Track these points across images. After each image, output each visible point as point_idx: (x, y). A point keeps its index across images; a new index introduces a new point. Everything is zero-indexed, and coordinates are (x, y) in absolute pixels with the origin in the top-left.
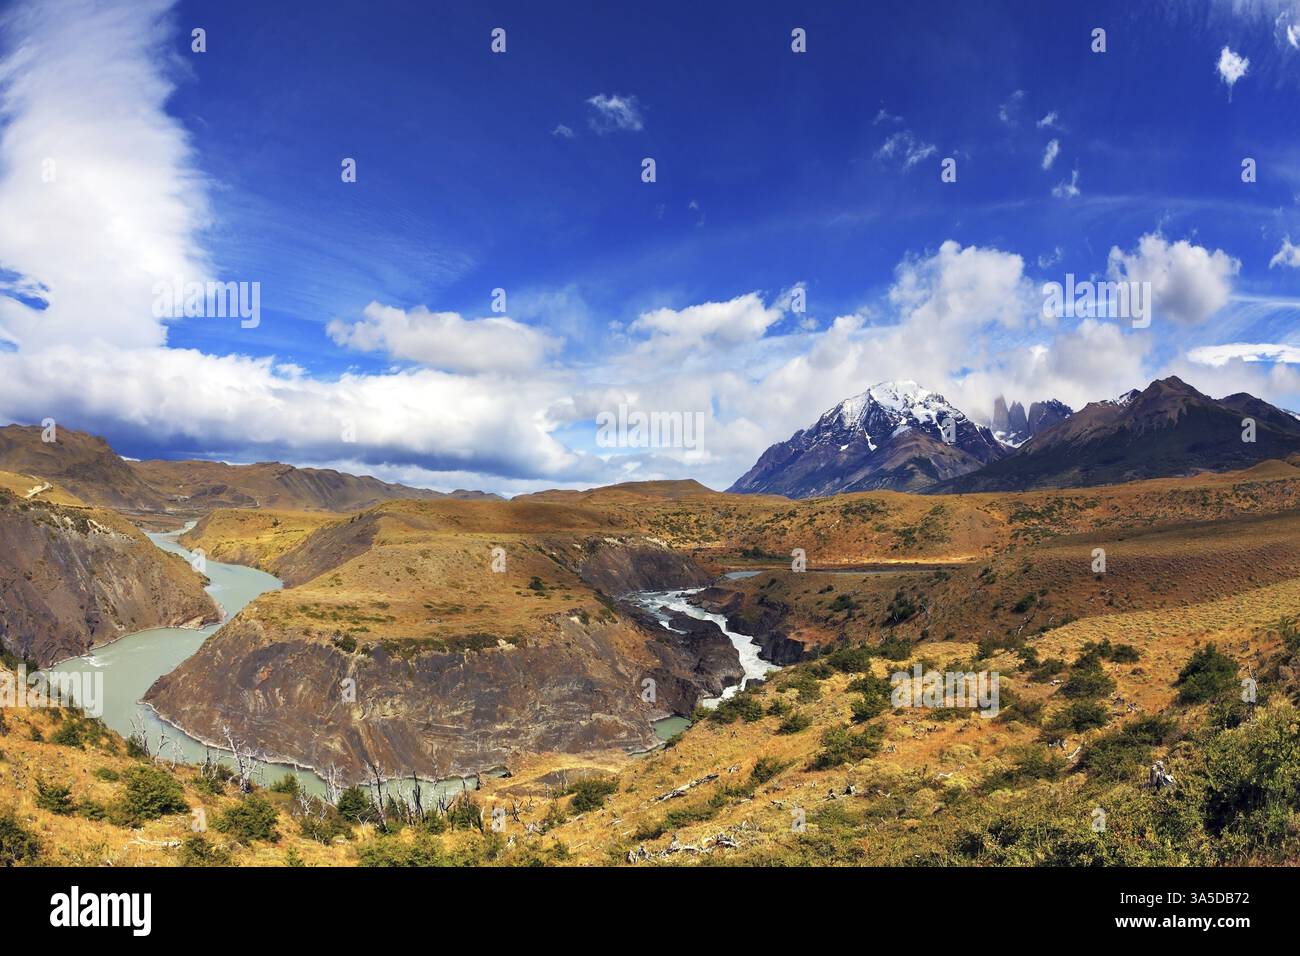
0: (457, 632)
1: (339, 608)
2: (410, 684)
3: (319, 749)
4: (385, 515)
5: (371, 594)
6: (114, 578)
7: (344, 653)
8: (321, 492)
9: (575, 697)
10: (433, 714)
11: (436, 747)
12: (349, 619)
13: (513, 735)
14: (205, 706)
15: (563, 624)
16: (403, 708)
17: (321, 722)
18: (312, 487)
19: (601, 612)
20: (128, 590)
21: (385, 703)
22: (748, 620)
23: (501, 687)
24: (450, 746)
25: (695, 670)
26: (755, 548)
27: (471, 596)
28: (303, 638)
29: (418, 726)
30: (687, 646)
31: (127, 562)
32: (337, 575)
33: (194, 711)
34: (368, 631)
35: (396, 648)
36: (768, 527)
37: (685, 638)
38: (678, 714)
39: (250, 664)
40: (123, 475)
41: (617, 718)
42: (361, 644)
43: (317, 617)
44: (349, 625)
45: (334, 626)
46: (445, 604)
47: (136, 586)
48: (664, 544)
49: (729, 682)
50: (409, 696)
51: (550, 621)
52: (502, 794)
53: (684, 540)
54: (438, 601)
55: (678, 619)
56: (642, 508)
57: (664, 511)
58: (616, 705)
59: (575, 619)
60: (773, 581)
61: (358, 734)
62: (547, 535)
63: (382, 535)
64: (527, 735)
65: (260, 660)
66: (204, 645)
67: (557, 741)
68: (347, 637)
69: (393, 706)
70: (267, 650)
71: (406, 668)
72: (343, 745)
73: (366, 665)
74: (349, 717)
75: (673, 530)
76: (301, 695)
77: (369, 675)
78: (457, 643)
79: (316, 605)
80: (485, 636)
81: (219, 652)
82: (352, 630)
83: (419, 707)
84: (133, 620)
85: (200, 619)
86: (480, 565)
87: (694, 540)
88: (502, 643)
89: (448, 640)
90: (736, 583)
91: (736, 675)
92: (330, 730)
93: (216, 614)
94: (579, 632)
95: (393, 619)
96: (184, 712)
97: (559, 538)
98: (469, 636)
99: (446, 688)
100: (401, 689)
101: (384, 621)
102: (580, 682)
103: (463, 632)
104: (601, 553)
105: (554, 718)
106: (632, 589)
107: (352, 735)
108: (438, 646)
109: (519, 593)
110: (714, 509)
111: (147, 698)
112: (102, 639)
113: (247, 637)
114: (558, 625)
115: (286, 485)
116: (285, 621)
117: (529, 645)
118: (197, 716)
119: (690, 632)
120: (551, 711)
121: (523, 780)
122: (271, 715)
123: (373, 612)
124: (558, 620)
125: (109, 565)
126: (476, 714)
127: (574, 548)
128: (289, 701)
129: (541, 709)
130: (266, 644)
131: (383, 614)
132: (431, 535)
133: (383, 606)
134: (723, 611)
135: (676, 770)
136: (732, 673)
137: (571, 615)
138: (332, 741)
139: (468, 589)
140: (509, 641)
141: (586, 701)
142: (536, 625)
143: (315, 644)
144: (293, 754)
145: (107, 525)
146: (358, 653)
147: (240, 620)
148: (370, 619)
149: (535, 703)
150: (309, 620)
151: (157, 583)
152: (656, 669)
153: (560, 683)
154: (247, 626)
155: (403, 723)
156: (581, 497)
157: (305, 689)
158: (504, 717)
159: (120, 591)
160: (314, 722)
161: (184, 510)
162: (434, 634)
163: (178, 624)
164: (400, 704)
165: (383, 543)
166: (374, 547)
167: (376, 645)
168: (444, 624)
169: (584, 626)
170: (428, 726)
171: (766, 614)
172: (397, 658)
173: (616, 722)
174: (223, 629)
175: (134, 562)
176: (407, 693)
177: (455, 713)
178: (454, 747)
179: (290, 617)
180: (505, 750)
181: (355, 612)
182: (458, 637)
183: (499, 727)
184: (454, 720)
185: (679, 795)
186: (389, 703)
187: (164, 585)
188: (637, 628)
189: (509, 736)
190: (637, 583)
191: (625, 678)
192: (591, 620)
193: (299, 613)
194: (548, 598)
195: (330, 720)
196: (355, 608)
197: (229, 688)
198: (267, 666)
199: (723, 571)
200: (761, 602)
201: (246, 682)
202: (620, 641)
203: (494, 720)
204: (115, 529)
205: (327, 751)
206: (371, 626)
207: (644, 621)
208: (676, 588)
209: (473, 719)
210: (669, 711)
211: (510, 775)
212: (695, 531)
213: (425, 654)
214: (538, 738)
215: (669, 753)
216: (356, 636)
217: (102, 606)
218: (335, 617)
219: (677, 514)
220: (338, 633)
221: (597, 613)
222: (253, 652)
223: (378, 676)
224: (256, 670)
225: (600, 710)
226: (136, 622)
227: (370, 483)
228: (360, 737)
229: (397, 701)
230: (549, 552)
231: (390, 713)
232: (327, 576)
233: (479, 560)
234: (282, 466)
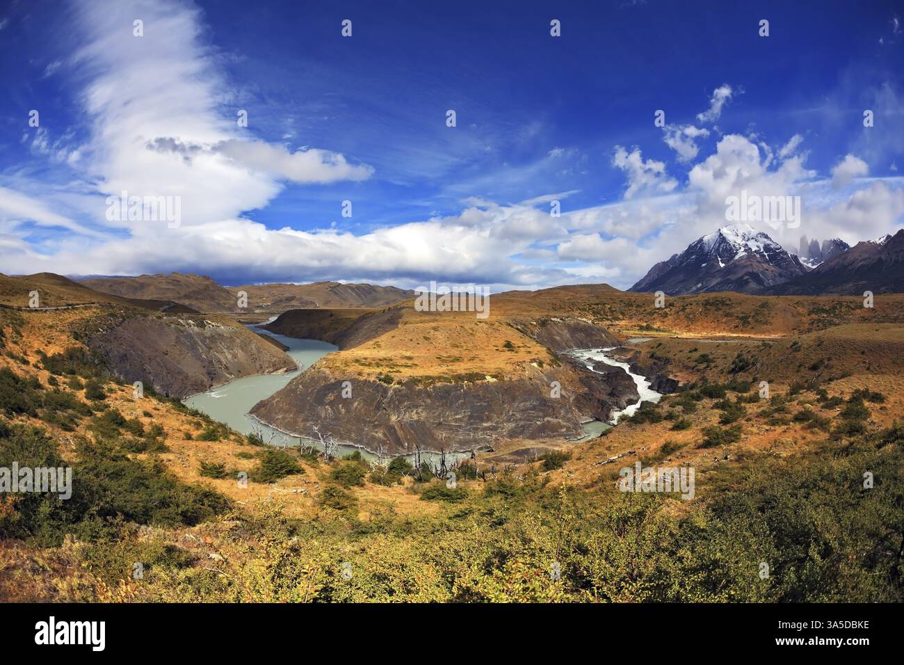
0: (459, 372)
1: (380, 360)
2: (429, 401)
3: (368, 437)
4: (406, 307)
5: (401, 352)
6: (225, 350)
7: (385, 385)
8: (359, 296)
9: (534, 408)
10: (443, 417)
11: (444, 435)
12: (387, 366)
13: (494, 429)
14: (291, 415)
15: (527, 368)
16: (424, 414)
17: (370, 422)
18: (353, 294)
19: (551, 360)
20: (235, 356)
21: (412, 411)
22: (643, 367)
23: (488, 402)
24: (454, 435)
25: (609, 395)
26: (647, 325)
27: (466, 352)
28: (357, 377)
29: (433, 424)
30: (605, 381)
31: (234, 341)
32: (378, 342)
33: (284, 418)
34: (401, 372)
35: (420, 381)
36: (656, 312)
37: (603, 376)
38: (598, 420)
39: (322, 392)
40: (224, 295)
41: (560, 420)
42: (396, 379)
43: (366, 365)
44: (388, 369)
45: (378, 370)
46: (450, 357)
47: (240, 353)
48: (590, 322)
49: (631, 402)
50: (427, 407)
51: (519, 365)
52: (488, 461)
53: (602, 320)
54: (445, 355)
55: (599, 365)
56: (574, 301)
57: (588, 303)
58: (560, 413)
59: (535, 365)
60: (660, 344)
61: (394, 428)
62: (514, 317)
63: (405, 319)
64: (502, 429)
65: (329, 389)
66: (290, 383)
67: (522, 433)
68: (387, 376)
69: (417, 413)
70: (333, 384)
71: (426, 392)
72: (384, 434)
73: (400, 391)
74: (389, 419)
75: (594, 313)
76: (356, 408)
77: (402, 396)
78: (459, 378)
79: (365, 359)
80: (477, 374)
81: (300, 386)
82: (390, 372)
83: (434, 413)
84: (239, 372)
85: (285, 369)
86: (471, 334)
87: (608, 320)
88: (488, 378)
89: (453, 376)
90: (636, 345)
91: (635, 398)
92: (375, 427)
93: (295, 366)
94: (537, 372)
95: (416, 365)
96: (277, 419)
97: (522, 318)
98: (466, 374)
99: (451, 403)
100: (423, 404)
101: (410, 366)
102: (537, 400)
103: (463, 372)
104: (549, 326)
105: (520, 420)
106: (569, 347)
107: (391, 430)
108: (446, 379)
109: (497, 350)
110: (621, 301)
111: (251, 412)
112: (219, 383)
113: (319, 378)
114: (524, 368)
115: (336, 293)
116: (345, 368)
117: (506, 379)
118: (287, 421)
119: (606, 373)
120: (518, 416)
121: (501, 453)
122: (336, 419)
123: (404, 362)
124: (524, 365)
125: (221, 343)
126: (471, 417)
127: (531, 324)
128: (348, 411)
129: (513, 414)
130: (333, 381)
131: (410, 363)
132: (438, 318)
133: (410, 358)
134: (628, 361)
135: (609, 449)
136: (632, 397)
137: (532, 362)
138: (377, 432)
139: (465, 348)
140: (493, 377)
141: (541, 410)
142: (509, 368)
143: (366, 380)
144: (350, 439)
145: (218, 323)
146: (395, 384)
147: (314, 368)
148: (402, 366)
149: (508, 412)
150: (361, 367)
151: (254, 351)
152: (585, 394)
153: (525, 400)
154: (319, 372)
155: (424, 422)
156: (533, 295)
157: (358, 404)
158: (489, 419)
159: (230, 357)
160: (365, 422)
161: (267, 311)
162: (444, 373)
163: (270, 372)
164: (422, 412)
165: (406, 323)
166: (400, 326)
167: (406, 380)
168: (449, 368)
169: (540, 369)
170: (440, 424)
171: (655, 363)
172: (420, 387)
173: (559, 423)
174: (302, 374)
175: (238, 341)
176: (426, 406)
177: (457, 417)
178: (456, 435)
179: (348, 366)
180: (488, 437)
181: (391, 362)
182: (460, 375)
183: (485, 425)
184: (456, 420)
185: (611, 462)
186: (415, 411)
187: (259, 352)
188: (573, 370)
189: (492, 430)
190: (572, 344)
191: (566, 398)
192: (544, 365)
193: (354, 364)
194: (516, 352)
195: (375, 421)
196: (391, 360)
197: (308, 405)
198: (333, 393)
199: (627, 338)
200: (652, 356)
201: (320, 401)
202: (563, 377)
203: (482, 421)
204: (223, 324)
205: (374, 438)
206: (402, 369)
207: (576, 365)
208: (597, 347)
209: (469, 420)
210: (592, 418)
211: (492, 451)
212: (608, 314)
213: (439, 384)
214: (509, 431)
215: (604, 439)
216: (392, 375)
217: (217, 365)
218: (378, 365)
219: (597, 304)
220: (381, 374)
221: (548, 361)
222: (324, 386)
223: (408, 397)
224: (326, 395)
225: (549, 416)
226: (241, 372)
227: (392, 290)
228: (395, 431)
229: (420, 410)
230: (515, 326)
231: (415, 417)
232: (371, 343)
233: (471, 332)
234: (332, 283)
